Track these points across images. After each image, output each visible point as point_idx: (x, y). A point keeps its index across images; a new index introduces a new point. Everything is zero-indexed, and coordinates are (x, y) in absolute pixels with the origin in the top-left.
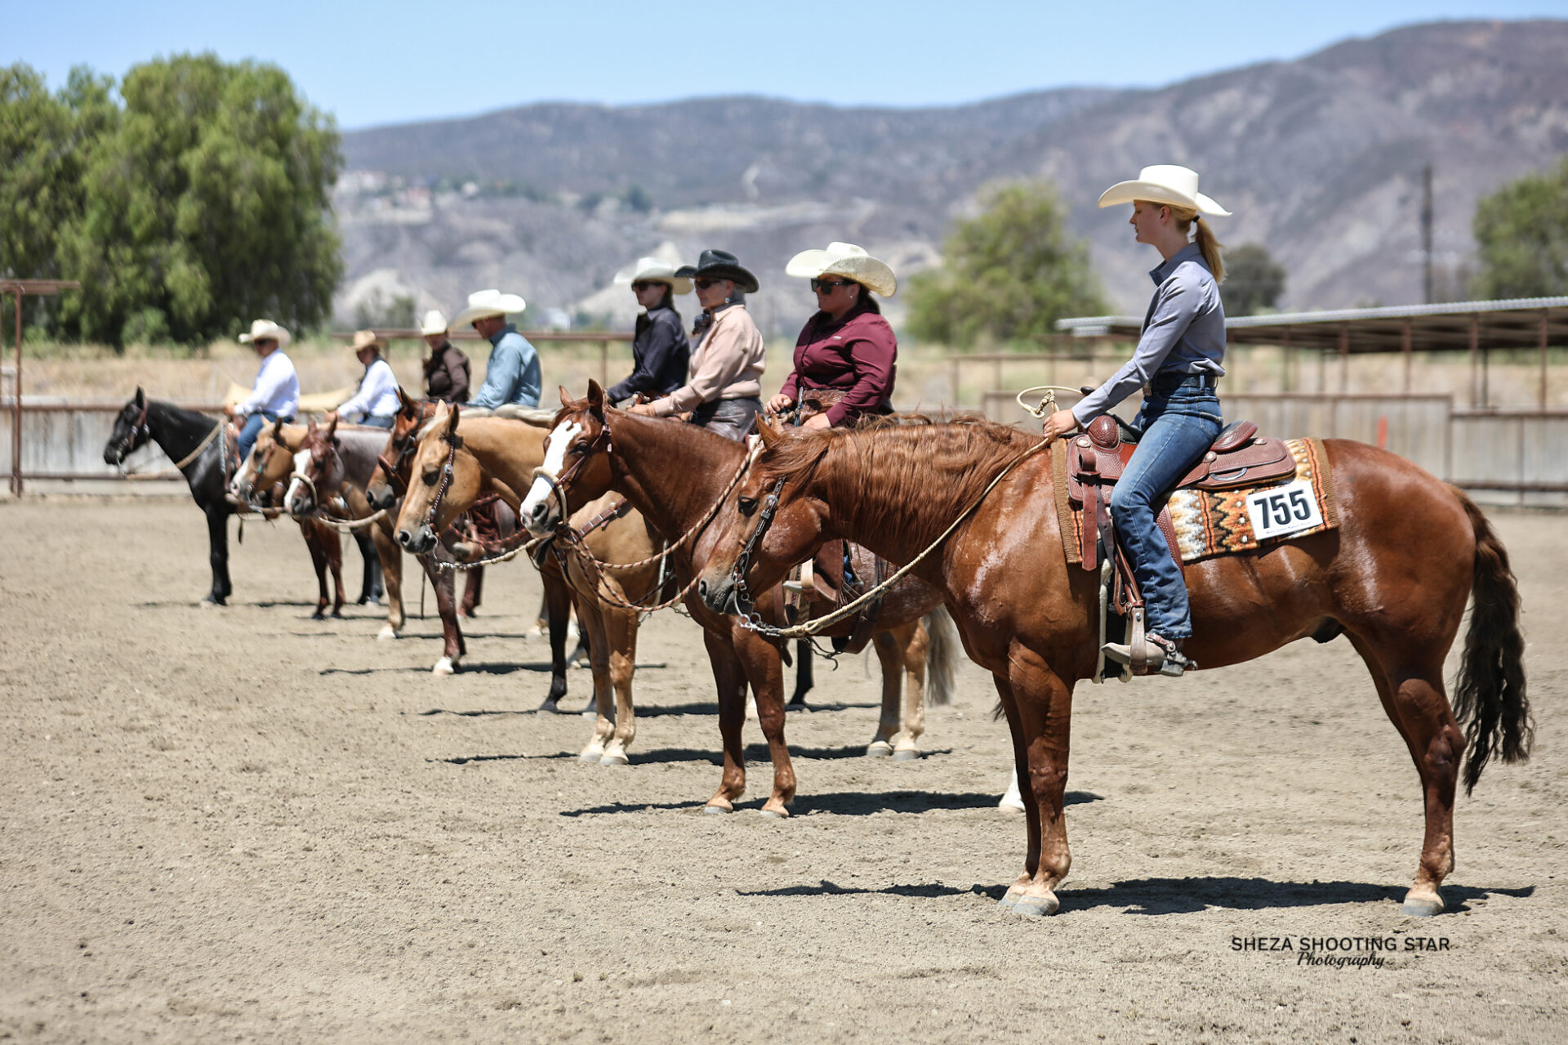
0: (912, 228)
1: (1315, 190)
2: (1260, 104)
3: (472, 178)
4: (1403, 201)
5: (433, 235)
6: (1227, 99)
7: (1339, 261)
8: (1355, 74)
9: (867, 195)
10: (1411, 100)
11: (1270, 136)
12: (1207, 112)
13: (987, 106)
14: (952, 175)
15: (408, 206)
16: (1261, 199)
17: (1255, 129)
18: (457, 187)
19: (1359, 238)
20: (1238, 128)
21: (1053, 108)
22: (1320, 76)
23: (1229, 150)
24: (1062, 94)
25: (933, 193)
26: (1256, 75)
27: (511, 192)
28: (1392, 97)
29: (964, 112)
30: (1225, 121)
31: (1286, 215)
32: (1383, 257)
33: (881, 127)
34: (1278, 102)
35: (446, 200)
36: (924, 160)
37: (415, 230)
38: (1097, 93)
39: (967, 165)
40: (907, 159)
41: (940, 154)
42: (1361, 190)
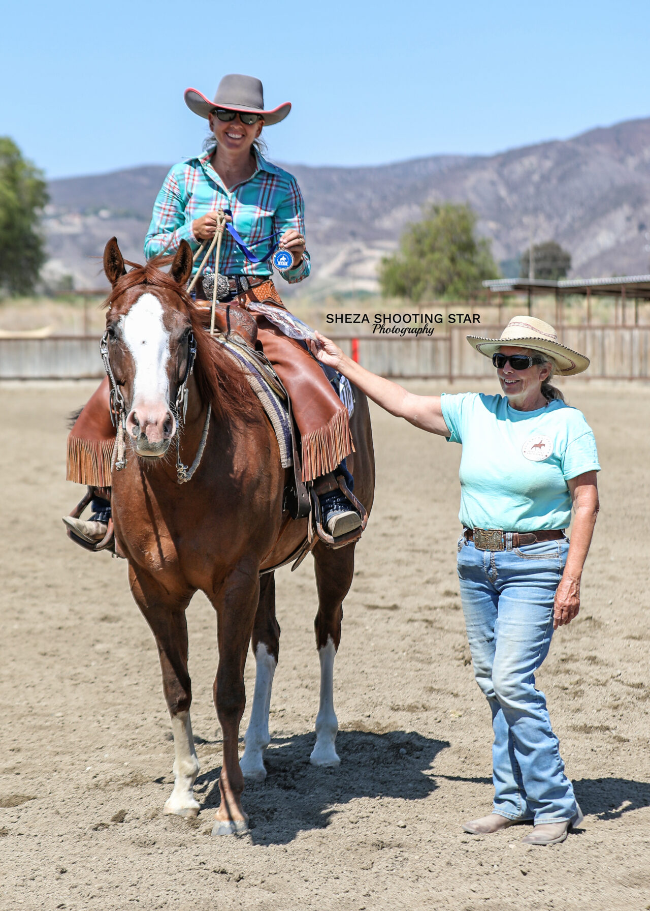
0: (354, 234)
1: (580, 212)
2: (548, 164)
3: (104, 208)
4: (628, 219)
5: (84, 240)
6: (530, 161)
7: (594, 252)
8: (601, 148)
9: (328, 215)
10: (632, 162)
11: (554, 181)
12: (518, 169)
13: (394, 166)
14: (376, 204)
15: (70, 224)
16: (549, 217)
17: (545, 178)
18: (96, 213)
19: (604, 239)
20: (536, 178)
21: (432, 166)
22: (581, 149)
23: (531, 190)
24: (436, 159)
25: (365, 215)
26: (545, 148)
27: (127, 215)
28: (622, 160)
29: (381, 169)
30: (529, 174)
31: (564, 226)
32: (617, 250)
33: (335, 178)
34: (558, 164)
35: (91, 220)
36: (360, 196)
37: (73, 237)
38: (456, 158)
39: (384, 198)
40: (350, 196)
41: (368, 193)
42: (605, 213)
